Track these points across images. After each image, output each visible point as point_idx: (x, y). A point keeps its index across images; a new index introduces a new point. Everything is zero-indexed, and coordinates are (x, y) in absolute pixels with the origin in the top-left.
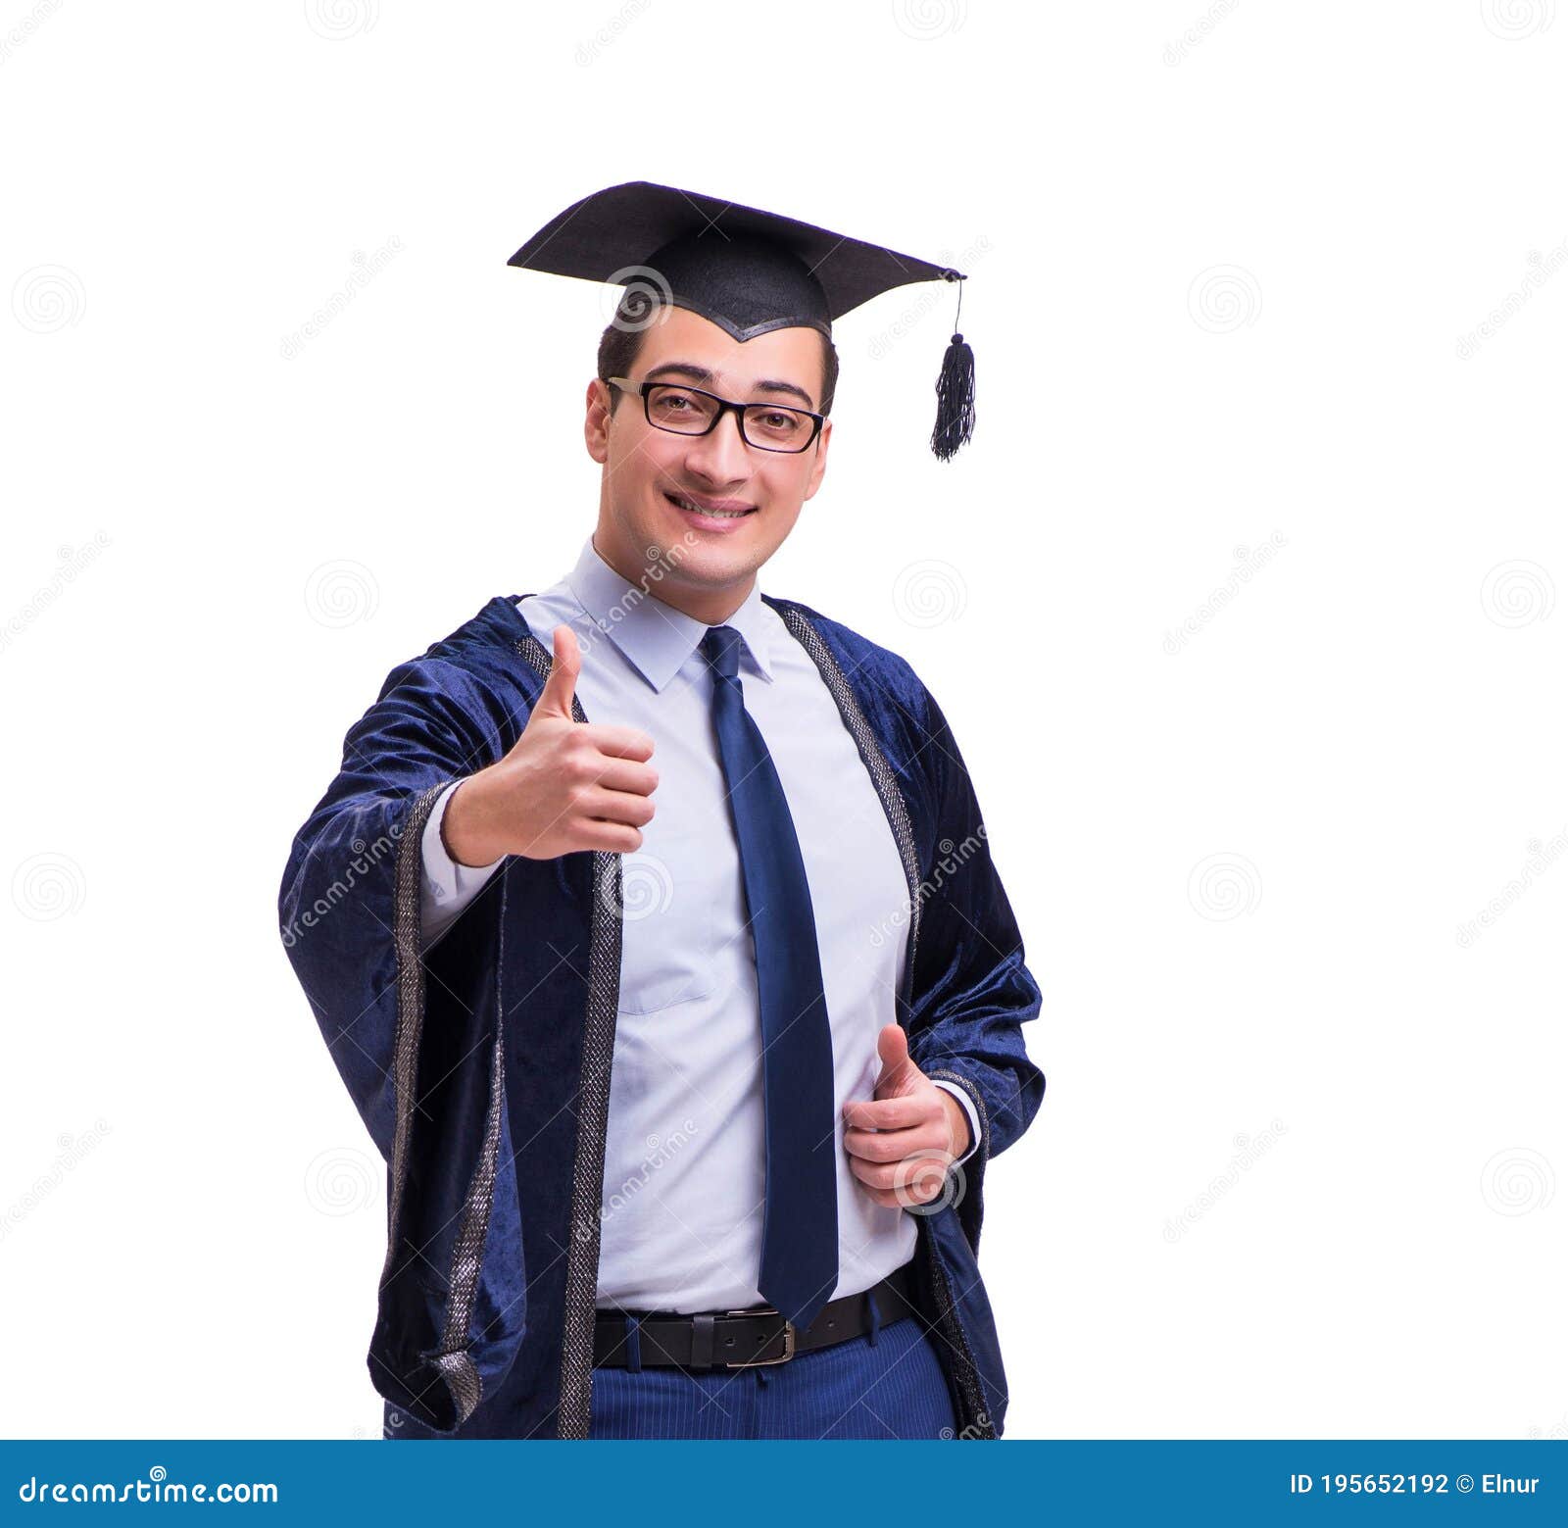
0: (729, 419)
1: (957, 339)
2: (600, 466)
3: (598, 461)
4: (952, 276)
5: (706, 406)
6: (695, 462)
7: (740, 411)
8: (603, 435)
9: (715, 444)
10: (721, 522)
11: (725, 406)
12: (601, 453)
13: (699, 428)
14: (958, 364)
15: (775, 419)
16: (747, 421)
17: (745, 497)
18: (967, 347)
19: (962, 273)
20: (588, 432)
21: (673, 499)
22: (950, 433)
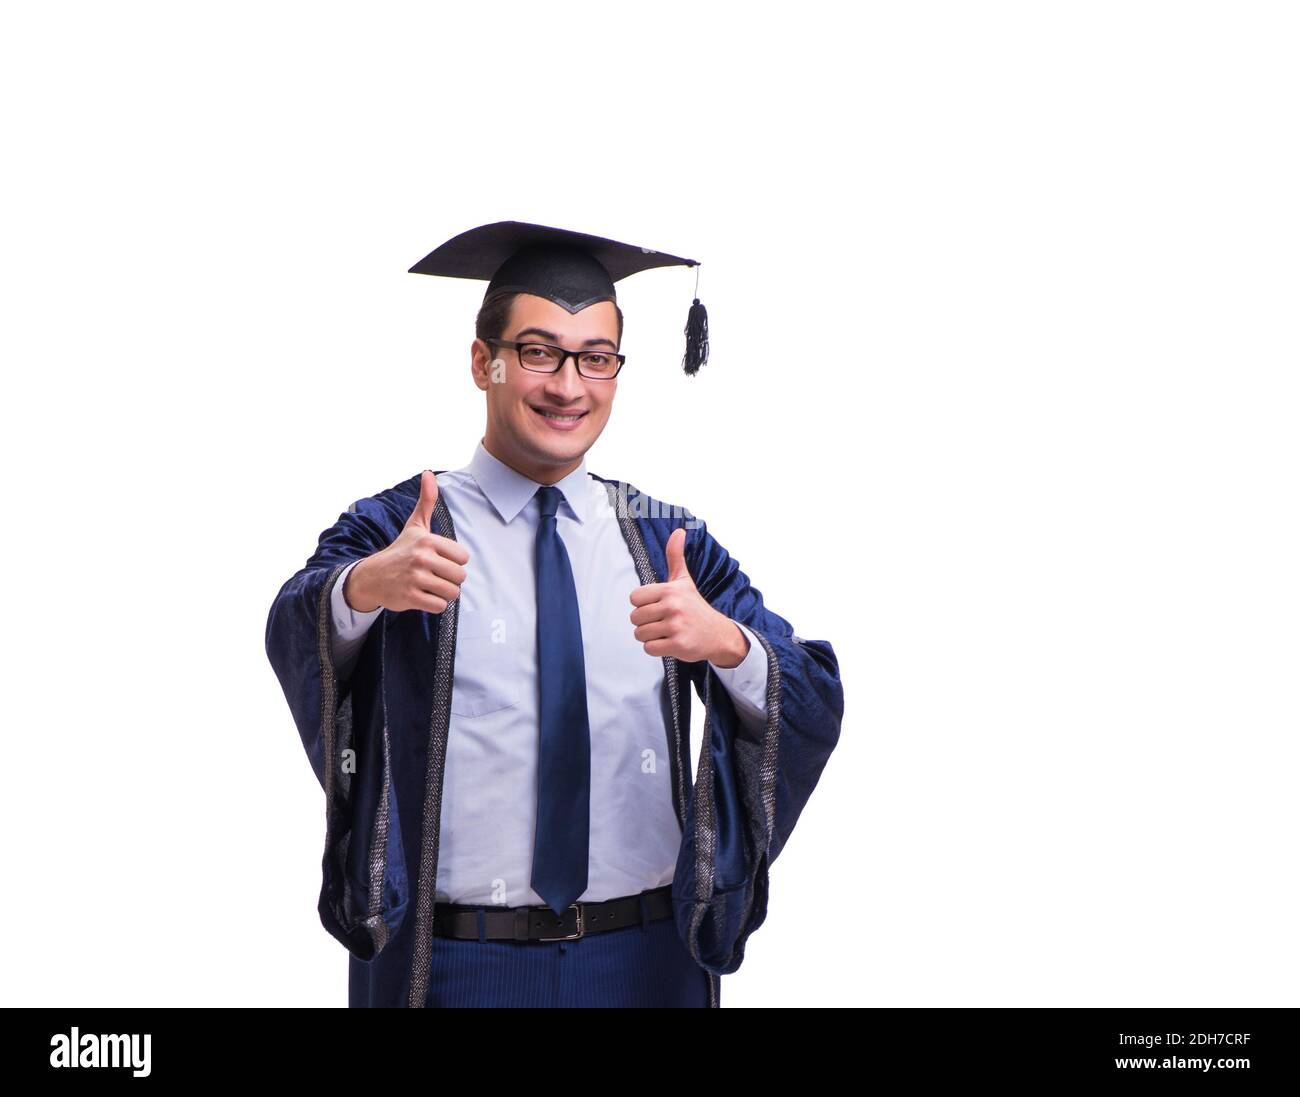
0: (570, 361)
1: (696, 302)
2: (485, 392)
3: (483, 389)
4: (690, 263)
5: (555, 354)
6: (552, 388)
7: (576, 356)
8: (485, 373)
9: (563, 377)
10: (566, 422)
11: (567, 354)
12: (485, 384)
13: (551, 368)
14: (697, 318)
15: (595, 359)
16: (580, 360)
17: (582, 407)
18: (703, 307)
19: (698, 261)
20: (474, 372)
21: (538, 410)
22: (694, 359)
